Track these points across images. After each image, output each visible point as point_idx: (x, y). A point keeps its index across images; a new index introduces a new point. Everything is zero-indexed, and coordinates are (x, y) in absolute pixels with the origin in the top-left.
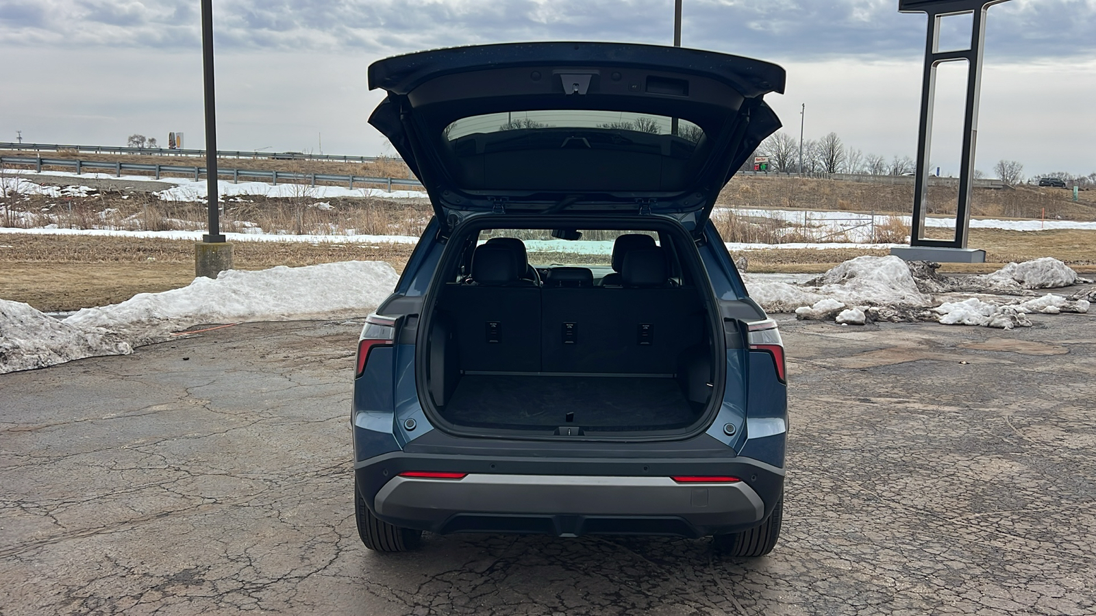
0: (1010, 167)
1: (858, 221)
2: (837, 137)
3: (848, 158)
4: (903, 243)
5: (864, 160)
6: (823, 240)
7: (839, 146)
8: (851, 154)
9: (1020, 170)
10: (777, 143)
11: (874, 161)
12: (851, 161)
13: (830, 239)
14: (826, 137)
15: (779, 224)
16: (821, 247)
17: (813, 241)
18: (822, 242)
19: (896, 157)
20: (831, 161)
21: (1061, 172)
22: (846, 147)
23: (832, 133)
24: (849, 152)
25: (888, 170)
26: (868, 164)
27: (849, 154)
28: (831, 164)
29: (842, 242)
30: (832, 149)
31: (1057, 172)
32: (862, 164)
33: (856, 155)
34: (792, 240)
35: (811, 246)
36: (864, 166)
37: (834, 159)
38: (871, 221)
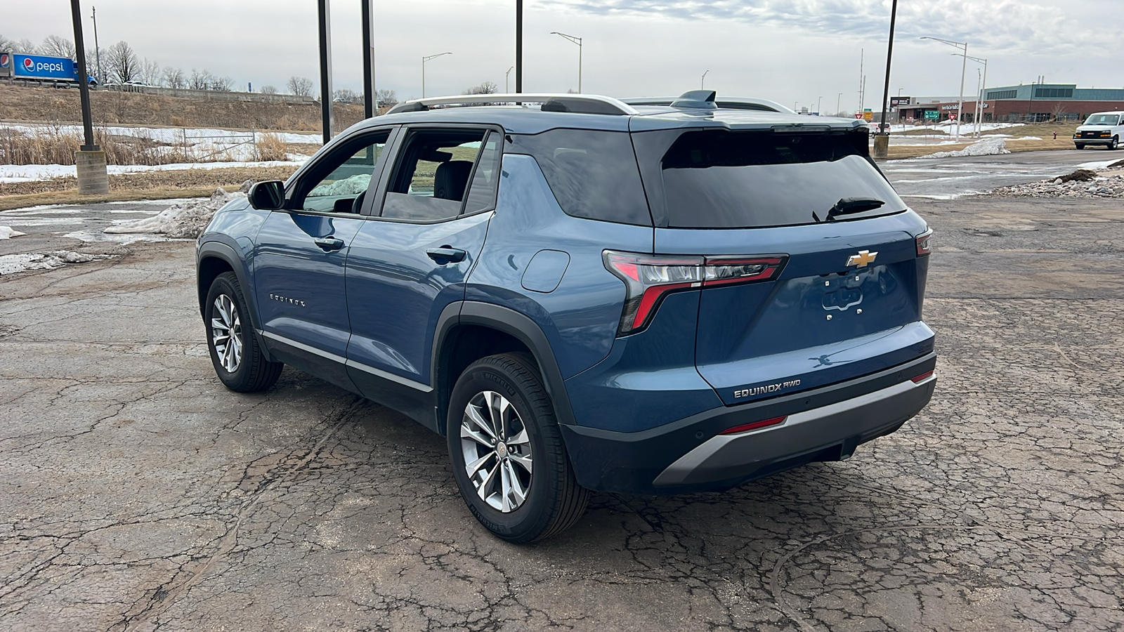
0: (301, 83)
1: (231, 139)
2: (129, 47)
3: (144, 71)
4: (286, 160)
5: (161, 73)
6: (207, 159)
7: (131, 56)
8: (146, 66)
9: (310, 87)
10: (58, 50)
11: (172, 74)
12: (147, 74)
13: (212, 158)
14: (115, 46)
15: (146, 142)
16: (209, 166)
17: (195, 161)
18: (205, 162)
19: (194, 71)
20: (126, 72)
21: (346, 89)
22: (140, 57)
23: (122, 42)
24: (144, 63)
25: (188, 84)
26: (167, 77)
27: (144, 66)
28: (126, 76)
29: (226, 161)
30: (125, 60)
31: (342, 90)
32: (160, 77)
33: (152, 67)
34: (173, 161)
35: (197, 166)
36: (162, 79)
37: (128, 70)
38: (252, 138)
